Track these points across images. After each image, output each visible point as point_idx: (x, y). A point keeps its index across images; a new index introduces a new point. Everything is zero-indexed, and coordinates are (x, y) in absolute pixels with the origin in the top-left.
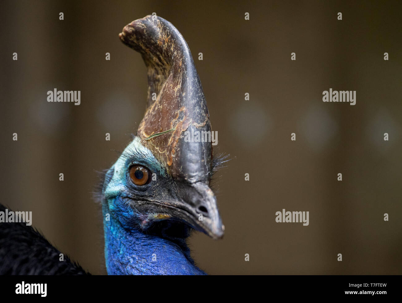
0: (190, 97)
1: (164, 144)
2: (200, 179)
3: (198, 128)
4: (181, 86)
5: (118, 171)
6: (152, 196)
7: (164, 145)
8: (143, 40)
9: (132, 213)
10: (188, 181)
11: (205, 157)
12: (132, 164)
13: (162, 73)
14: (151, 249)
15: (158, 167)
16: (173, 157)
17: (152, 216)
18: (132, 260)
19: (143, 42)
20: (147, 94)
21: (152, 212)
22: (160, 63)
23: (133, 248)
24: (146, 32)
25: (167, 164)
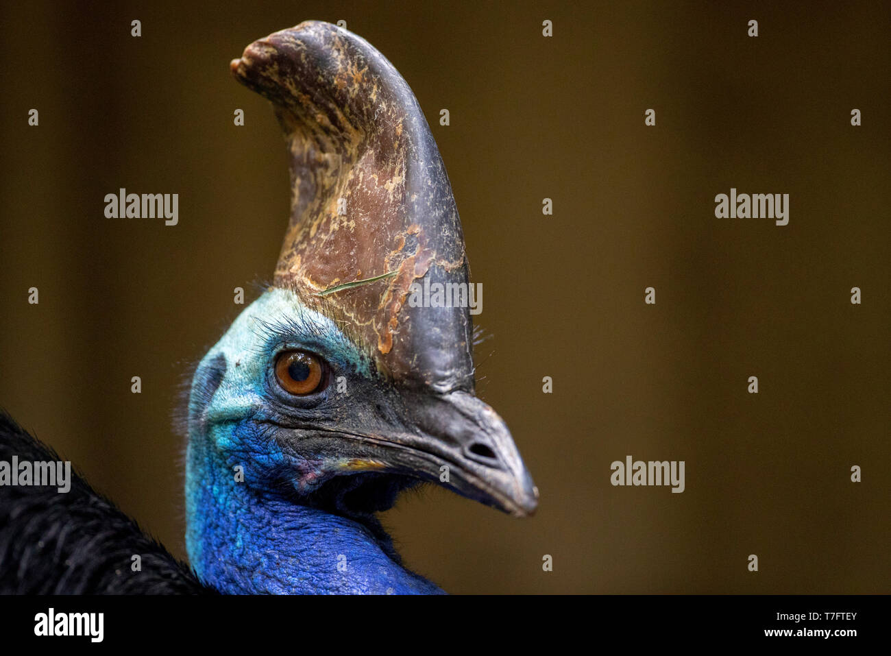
0: (429, 204)
1: (370, 306)
2: (459, 385)
3: (449, 272)
4: (404, 178)
5: (241, 362)
6: (332, 420)
7: (367, 308)
8: (297, 77)
9: (279, 457)
10: (435, 388)
11: (466, 336)
12: (284, 349)
13: (335, 150)
14: (308, 537)
15: (354, 357)
16: (393, 335)
17: (332, 463)
18: (264, 560)
19: (295, 80)
20: (293, 195)
21: (334, 455)
22: (332, 127)
23: (265, 535)
24: (306, 58)
25: (377, 349)
